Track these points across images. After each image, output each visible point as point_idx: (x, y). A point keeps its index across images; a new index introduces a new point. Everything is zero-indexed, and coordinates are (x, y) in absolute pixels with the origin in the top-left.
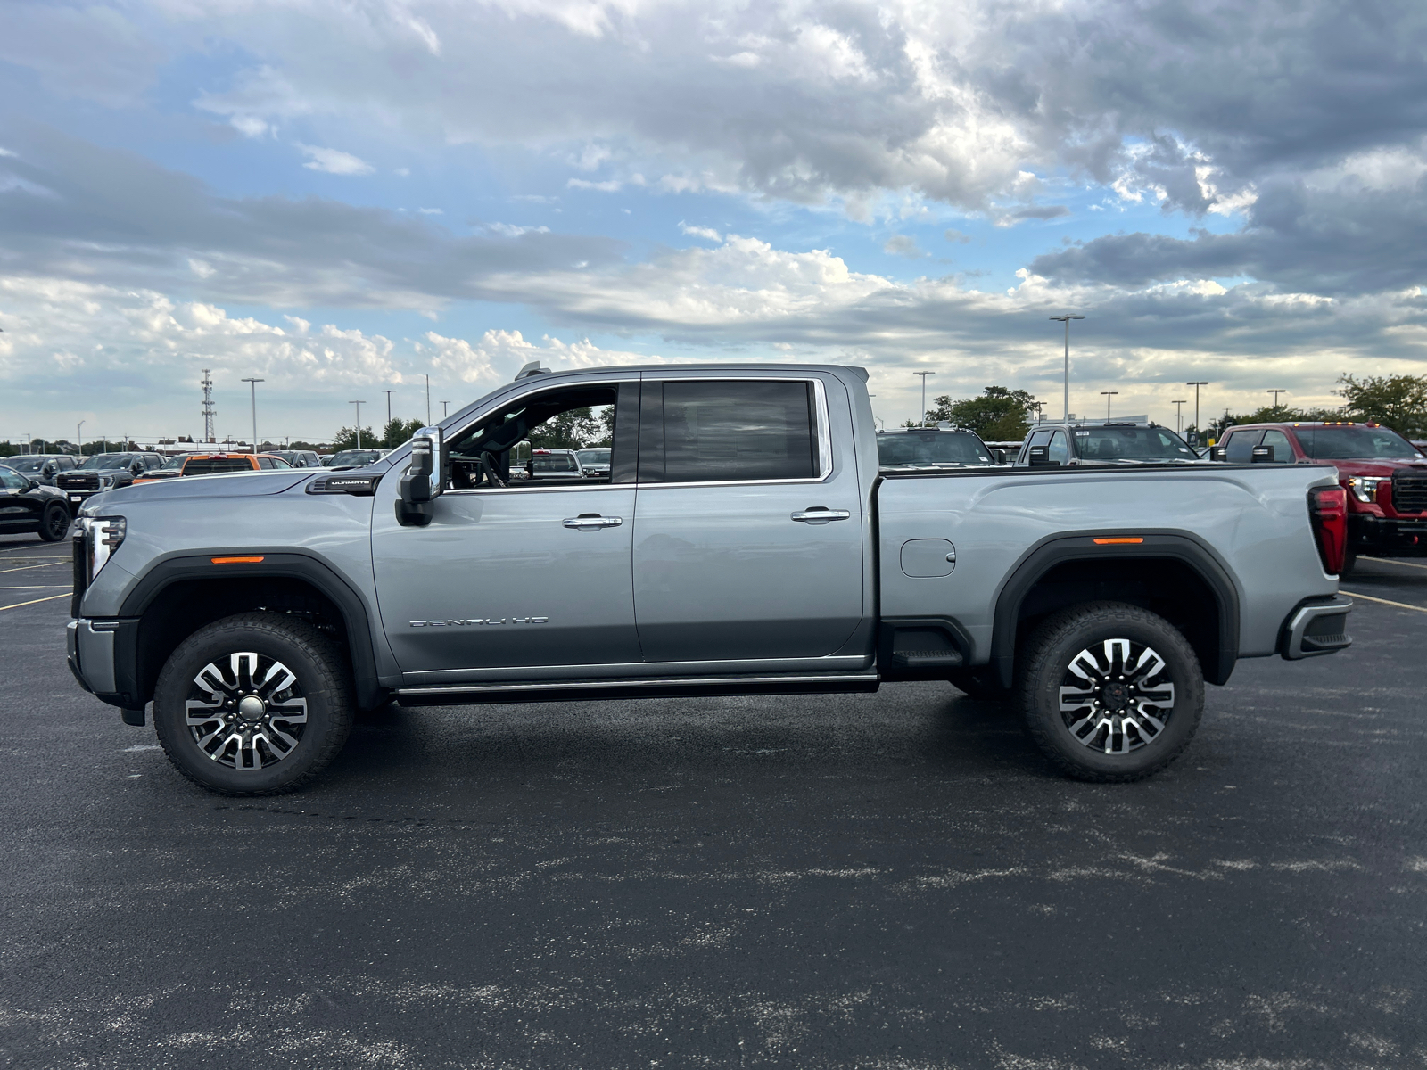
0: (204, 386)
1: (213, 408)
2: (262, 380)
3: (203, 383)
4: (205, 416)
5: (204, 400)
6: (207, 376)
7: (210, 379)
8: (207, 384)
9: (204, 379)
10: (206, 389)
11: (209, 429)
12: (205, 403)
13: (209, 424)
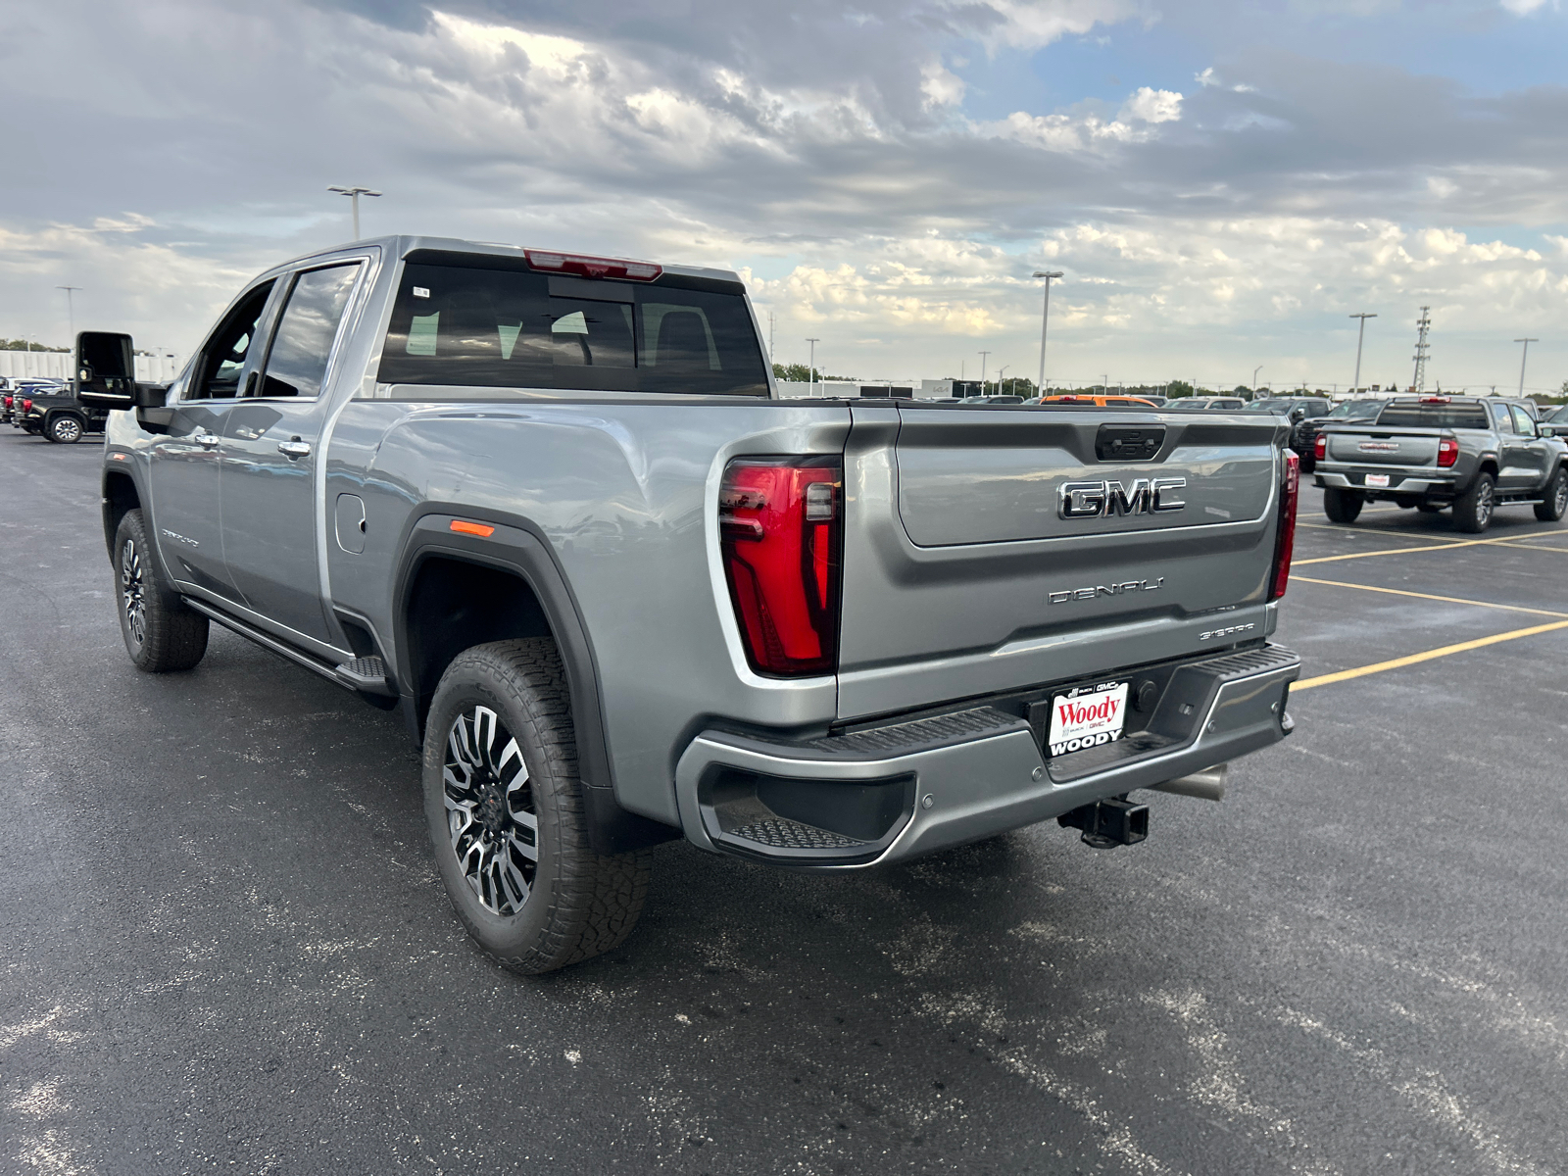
0: (1420, 325)
1: (1427, 352)
2: (1375, 316)
3: (1419, 322)
4: (1416, 361)
5: (1418, 342)
6: (1425, 315)
7: (1427, 318)
8: (1424, 323)
9: (1421, 319)
10: (1421, 329)
11: (1419, 377)
12: (1418, 346)
13: (1420, 371)
